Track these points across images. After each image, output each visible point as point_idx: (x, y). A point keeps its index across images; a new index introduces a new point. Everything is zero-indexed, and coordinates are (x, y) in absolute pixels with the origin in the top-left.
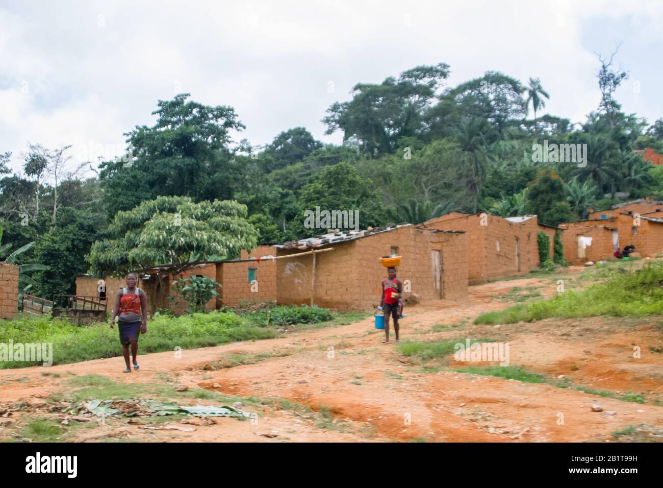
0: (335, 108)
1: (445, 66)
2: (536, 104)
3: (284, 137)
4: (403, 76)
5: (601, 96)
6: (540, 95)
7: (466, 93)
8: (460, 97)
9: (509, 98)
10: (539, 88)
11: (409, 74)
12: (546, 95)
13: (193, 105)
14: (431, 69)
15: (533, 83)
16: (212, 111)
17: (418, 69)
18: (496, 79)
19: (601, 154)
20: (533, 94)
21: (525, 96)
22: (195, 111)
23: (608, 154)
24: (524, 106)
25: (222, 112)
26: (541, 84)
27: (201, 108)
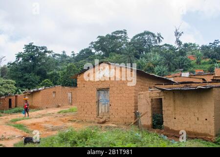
0: (92, 43)
1: (125, 30)
2: (159, 41)
3: (83, 51)
4: (112, 33)
5: (176, 39)
6: (160, 38)
7: (138, 37)
8: (136, 39)
9: (152, 39)
10: (160, 36)
11: (114, 33)
12: (163, 38)
13: (34, 46)
14: (121, 31)
15: (158, 34)
16: (40, 48)
17: (117, 31)
18: (148, 33)
19: (171, 58)
20: (158, 38)
21: (156, 38)
22: (35, 48)
23: (172, 58)
24: (156, 41)
25: (43, 48)
26: (161, 35)
27: (37, 47)
